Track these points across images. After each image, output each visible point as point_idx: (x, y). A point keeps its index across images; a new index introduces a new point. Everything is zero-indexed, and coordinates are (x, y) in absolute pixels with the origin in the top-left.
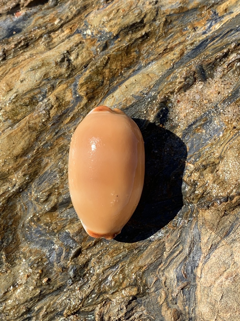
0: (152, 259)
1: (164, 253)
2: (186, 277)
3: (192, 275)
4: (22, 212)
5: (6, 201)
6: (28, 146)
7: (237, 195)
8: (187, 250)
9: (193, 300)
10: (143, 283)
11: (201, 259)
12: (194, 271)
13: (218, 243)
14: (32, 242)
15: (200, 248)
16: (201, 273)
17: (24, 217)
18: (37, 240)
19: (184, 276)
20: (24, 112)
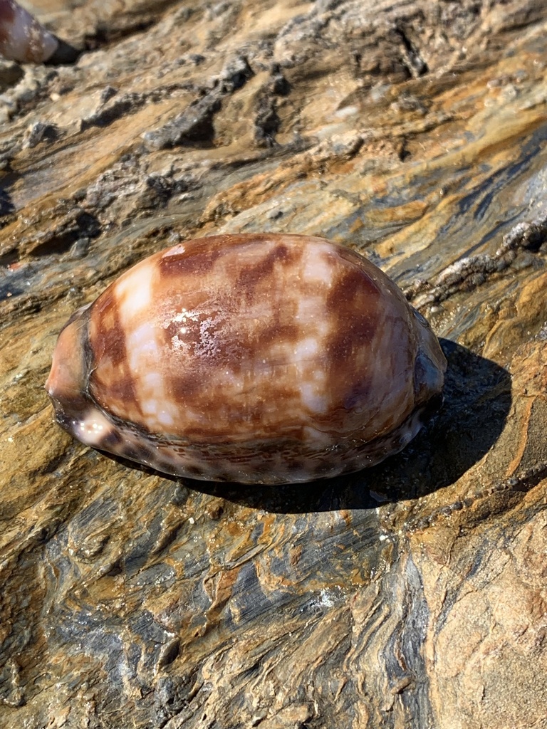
0: (330, 643)
1: (354, 628)
2: (405, 668)
3: (417, 660)
4: (48, 583)
5: (15, 557)
6: (56, 453)
7: (476, 498)
8: (399, 609)
9: (426, 711)
10: (318, 694)
11: (430, 623)
12: (420, 651)
13: (458, 589)
14: (72, 643)
15: (425, 602)
16: (434, 651)
17: (54, 592)
18: (82, 638)
19: (401, 665)
20: (45, 400)
